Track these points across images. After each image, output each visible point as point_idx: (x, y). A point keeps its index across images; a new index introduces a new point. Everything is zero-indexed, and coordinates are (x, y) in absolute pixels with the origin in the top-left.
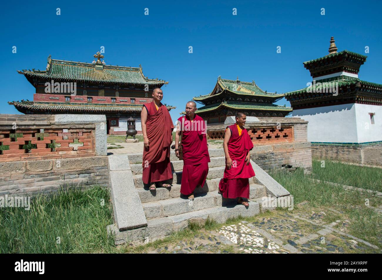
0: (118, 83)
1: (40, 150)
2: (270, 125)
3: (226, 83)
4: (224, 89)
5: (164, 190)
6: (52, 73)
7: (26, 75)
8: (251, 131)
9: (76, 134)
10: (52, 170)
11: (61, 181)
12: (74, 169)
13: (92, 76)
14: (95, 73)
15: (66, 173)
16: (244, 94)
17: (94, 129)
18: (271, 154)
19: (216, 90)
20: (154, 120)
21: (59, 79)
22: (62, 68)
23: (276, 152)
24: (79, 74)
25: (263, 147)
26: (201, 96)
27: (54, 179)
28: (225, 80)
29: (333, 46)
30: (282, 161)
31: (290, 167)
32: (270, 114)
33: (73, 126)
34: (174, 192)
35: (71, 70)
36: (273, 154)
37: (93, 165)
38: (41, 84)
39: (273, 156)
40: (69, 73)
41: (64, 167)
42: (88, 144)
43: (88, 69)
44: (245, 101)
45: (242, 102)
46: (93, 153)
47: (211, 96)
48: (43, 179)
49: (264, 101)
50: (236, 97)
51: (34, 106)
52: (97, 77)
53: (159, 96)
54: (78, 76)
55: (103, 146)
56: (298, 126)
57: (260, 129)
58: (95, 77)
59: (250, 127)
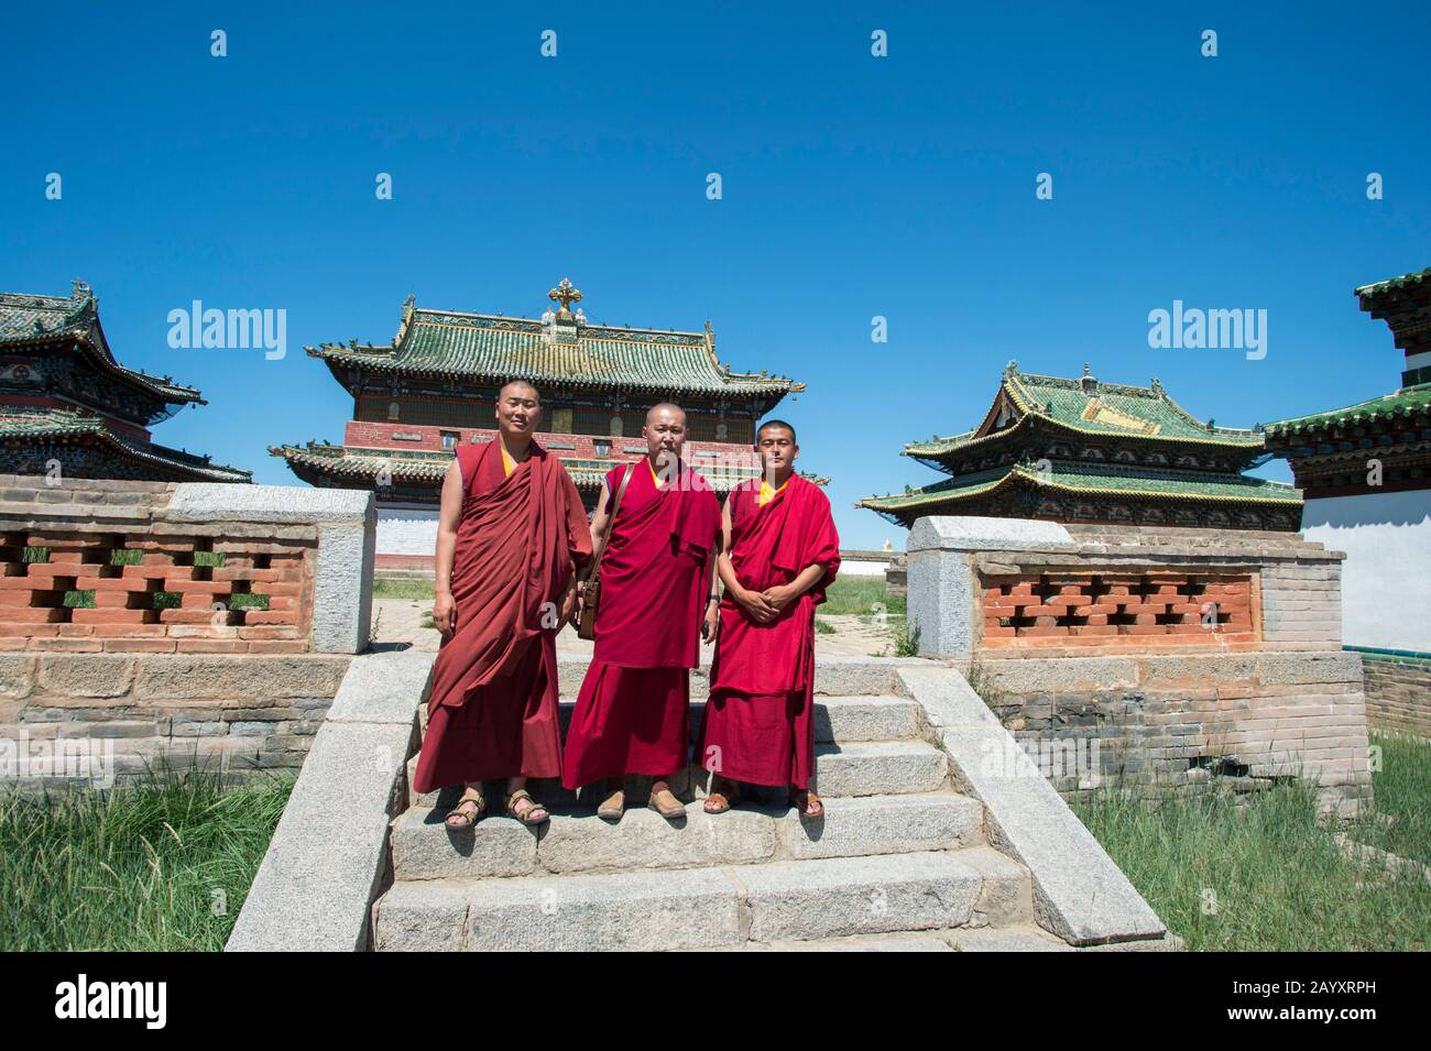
0: (622, 385)
1: (106, 613)
2: (1126, 561)
3: (1037, 388)
4: (1027, 411)
5: (516, 830)
6: (408, 355)
7: (329, 361)
8: (1026, 585)
9: (243, 560)
10: (129, 696)
11: (157, 743)
12: (211, 699)
13: (535, 362)
14: (547, 353)
15: (182, 714)
16: (1111, 433)
17: (314, 544)
18: (1133, 702)
19: (997, 417)
20: (486, 519)
21: (427, 373)
22: (445, 337)
23: (1155, 694)
24: (495, 355)
25: (1084, 665)
26: (936, 439)
27: (135, 731)
28: (1033, 379)
30: (1189, 739)
31: (1234, 768)
32: (1228, 515)
33: (235, 530)
34: (560, 848)
35: (471, 341)
36: (1139, 699)
37: (289, 691)
38: (371, 388)
39: (1138, 712)
40: (463, 354)
41: (176, 688)
42: (285, 602)
43: (526, 340)
44: (1120, 462)
45: (1102, 465)
46: (302, 641)
47: (975, 441)
48: (91, 727)
49: (1203, 463)
50: (1077, 444)
51: (343, 461)
52: (552, 365)
53: (517, 416)
54: (491, 361)
55: (344, 614)
56: (1286, 570)
57: (1076, 578)
58: (546, 367)
59: (1021, 566)
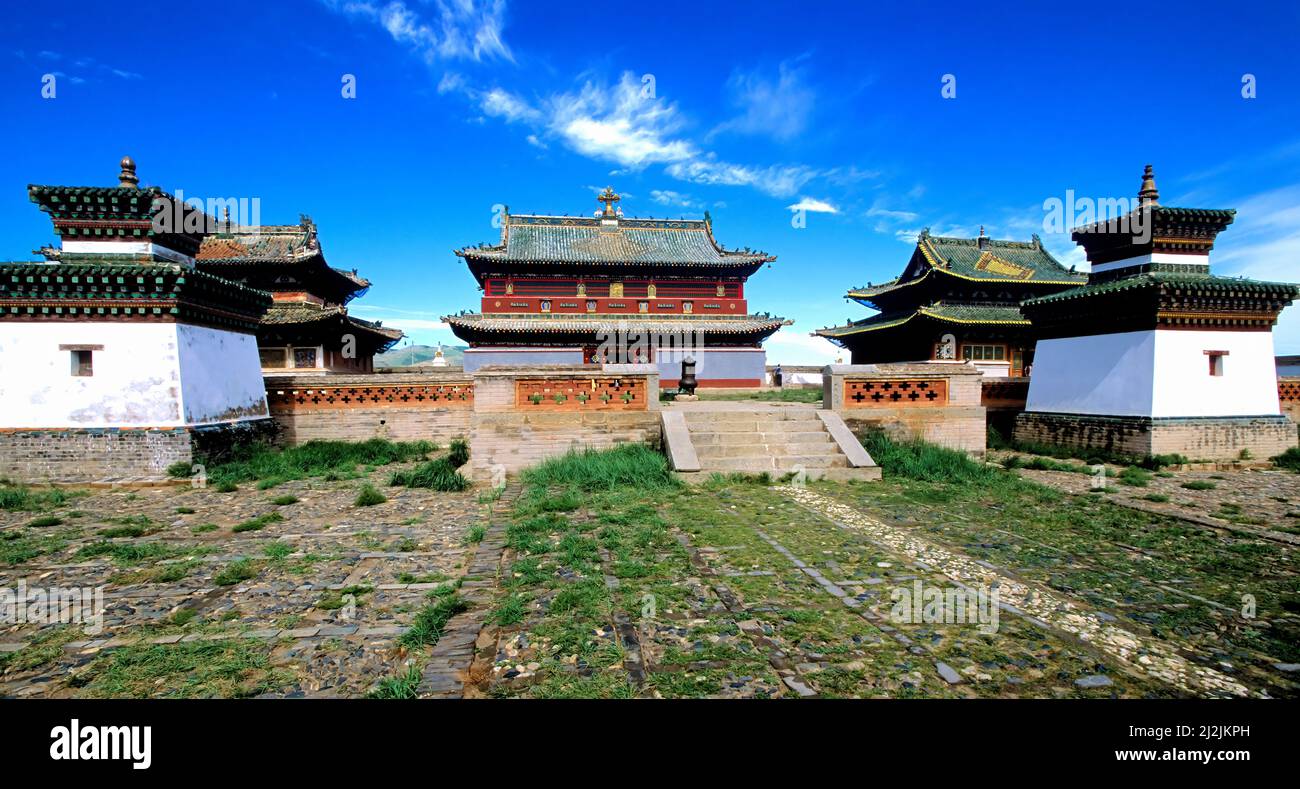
0: (655, 263)
1: (594, 401)
3: (944, 247)
4: (934, 267)
7: (468, 259)
11: (614, 435)
12: (626, 423)
15: (619, 428)
17: (646, 379)
19: (913, 270)
26: (870, 285)
27: (608, 432)
28: (941, 240)
29: (1150, 188)
37: (645, 421)
40: (546, 245)
42: (639, 397)
43: (585, 232)
46: (645, 408)
47: (898, 287)
48: (598, 431)
51: (483, 323)
55: (656, 399)
56: (960, 378)
57: (879, 382)
